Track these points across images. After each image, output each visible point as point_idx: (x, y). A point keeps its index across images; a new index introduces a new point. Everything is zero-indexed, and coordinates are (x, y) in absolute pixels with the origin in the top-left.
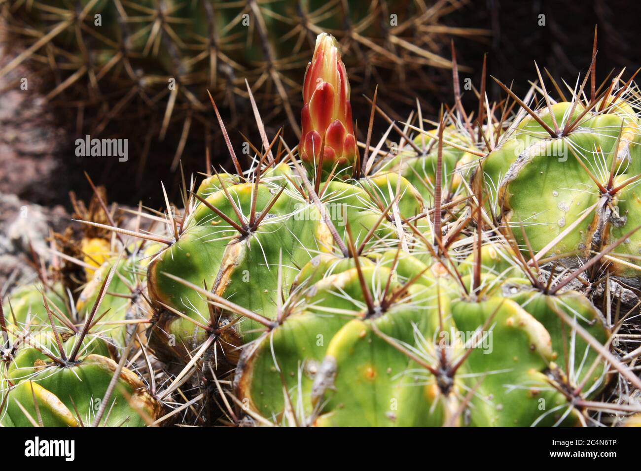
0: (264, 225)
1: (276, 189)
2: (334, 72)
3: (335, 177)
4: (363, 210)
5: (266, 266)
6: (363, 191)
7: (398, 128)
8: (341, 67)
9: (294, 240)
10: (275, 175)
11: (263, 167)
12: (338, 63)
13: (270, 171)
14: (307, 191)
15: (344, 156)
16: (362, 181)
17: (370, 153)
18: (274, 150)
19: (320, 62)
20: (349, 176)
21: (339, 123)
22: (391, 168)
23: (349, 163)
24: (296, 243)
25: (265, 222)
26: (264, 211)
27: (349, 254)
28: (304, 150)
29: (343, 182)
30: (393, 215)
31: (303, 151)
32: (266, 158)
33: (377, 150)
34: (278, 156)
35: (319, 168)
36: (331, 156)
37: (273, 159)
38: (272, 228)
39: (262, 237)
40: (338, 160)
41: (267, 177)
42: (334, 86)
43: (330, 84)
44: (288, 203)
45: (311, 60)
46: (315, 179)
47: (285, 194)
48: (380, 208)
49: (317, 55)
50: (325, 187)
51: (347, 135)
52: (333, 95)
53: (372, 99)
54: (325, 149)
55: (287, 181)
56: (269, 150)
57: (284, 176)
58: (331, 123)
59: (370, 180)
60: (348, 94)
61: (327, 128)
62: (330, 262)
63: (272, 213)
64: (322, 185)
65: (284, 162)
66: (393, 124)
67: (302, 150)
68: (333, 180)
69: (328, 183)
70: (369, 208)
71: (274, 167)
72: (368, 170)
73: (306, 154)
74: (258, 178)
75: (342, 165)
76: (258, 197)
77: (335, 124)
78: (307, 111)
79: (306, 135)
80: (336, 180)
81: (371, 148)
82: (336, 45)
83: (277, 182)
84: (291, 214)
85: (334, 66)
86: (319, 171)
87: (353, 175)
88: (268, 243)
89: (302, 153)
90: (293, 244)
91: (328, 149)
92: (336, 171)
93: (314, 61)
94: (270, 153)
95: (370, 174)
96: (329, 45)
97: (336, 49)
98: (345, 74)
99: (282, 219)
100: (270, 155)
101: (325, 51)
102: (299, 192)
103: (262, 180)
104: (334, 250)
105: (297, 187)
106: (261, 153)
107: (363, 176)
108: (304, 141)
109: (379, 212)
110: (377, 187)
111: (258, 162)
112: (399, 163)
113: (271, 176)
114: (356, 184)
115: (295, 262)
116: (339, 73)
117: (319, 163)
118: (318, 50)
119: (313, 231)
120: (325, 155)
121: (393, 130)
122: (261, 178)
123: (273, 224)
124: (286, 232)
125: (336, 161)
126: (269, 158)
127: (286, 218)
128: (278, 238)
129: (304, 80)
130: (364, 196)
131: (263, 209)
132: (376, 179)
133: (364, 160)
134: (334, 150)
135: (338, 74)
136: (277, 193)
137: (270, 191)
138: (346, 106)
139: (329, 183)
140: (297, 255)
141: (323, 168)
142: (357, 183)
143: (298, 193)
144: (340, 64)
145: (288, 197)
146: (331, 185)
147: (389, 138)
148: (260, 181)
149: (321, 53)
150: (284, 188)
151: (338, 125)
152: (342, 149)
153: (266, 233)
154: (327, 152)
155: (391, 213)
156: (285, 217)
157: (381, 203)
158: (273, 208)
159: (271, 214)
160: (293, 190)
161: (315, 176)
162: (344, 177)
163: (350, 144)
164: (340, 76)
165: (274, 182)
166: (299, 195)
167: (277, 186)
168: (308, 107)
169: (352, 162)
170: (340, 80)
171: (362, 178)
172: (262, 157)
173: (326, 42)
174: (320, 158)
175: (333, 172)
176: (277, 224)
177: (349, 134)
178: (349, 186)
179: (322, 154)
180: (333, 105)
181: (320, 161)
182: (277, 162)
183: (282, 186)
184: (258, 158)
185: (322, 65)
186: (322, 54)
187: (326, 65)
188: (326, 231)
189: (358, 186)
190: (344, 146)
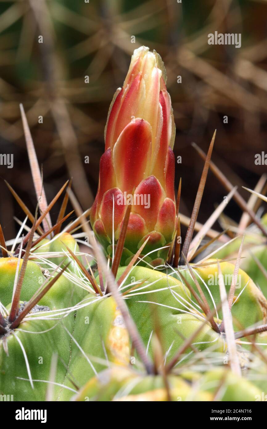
0: (30, 321)
1: (52, 271)
2: (154, 104)
3: (141, 259)
4: (179, 313)
5: (29, 382)
6: (181, 285)
7: (240, 199)
8: (165, 99)
9: (73, 347)
10: (52, 249)
11: (36, 237)
12: (161, 92)
13: (46, 244)
14: (98, 277)
15: (157, 230)
16: (182, 269)
17: (195, 233)
18: (54, 213)
19: (134, 89)
20: (163, 260)
21: (155, 181)
22: (225, 257)
23: (163, 240)
24: (74, 353)
25: (33, 316)
26: (32, 299)
27: (153, 371)
28: (100, 216)
29: (152, 269)
30: (222, 323)
31: (98, 217)
32: (41, 225)
33: (205, 229)
34: (59, 222)
35: (119, 246)
36: (139, 228)
37: (51, 226)
38: (42, 325)
39: (26, 339)
40: (148, 235)
41: (40, 252)
42: (152, 125)
43: (147, 122)
44: (68, 293)
45: (121, 86)
46: (111, 261)
47: (65, 278)
48: (205, 311)
49: (131, 77)
50: (125, 273)
51: (165, 199)
52: (150, 138)
53: (206, 151)
54: (130, 218)
55: (70, 259)
56: (46, 213)
57: (67, 253)
58: (142, 179)
59: (194, 270)
60: (171, 140)
61: (137, 187)
62: (124, 380)
63: (44, 304)
64: (121, 270)
65: (68, 232)
66: (233, 192)
67: (96, 217)
68: (138, 265)
69: (130, 267)
70: (188, 311)
71: (51, 238)
72: (190, 254)
73: (101, 221)
74: (28, 251)
75: (154, 243)
76: (26, 280)
77: (149, 182)
78: (109, 160)
79: (105, 194)
80: (142, 264)
81: (197, 226)
82: (159, 67)
83: (55, 260)
84: (73, 309)
85: (155, 97)
86: (118, 248)
87: (167, 260)
88: (36, 348)
89: (97, 220)
90: (71, 354)
91: (135, 218)
92: (144, 252)
93: (126, 86)
94: (48, 216)
95: (193, 261)
96: (150, 64)
97: (160, 72)
98: (169, 109)
99: (58, 314)
100: (47, 221)
101: (143, 73)
102: (86, 278)
103: (33, 255)
104: (131, 364)
105: (83, 270)
106: (34, 215)
107: (183, 263)
108: (100, 203)
109: (203, 317)
110: (203, 281)
111: (28, 229)
112: (237, 251)
113: (46, 251)
114: (172, 273)
115: (72, 379)
116: (161, 107)
117: (121, 237)
118: (133, 72)
119: (102, 336)
120: (130, 226)
121: (233, 201)
122: (32, 252)
123: (43, 321)
124: (63, 334)
125: (144, 237)
126: (45, 224)
127: (64, 313)
128: (50, 342)
129: (109, 113)
130: (182, 293)
131: (30, 297)
132: (202, 269)
133: (187, 240)
134: (143, 219)
135: (159, 108)
136: (53, 277)
137: (43, 272)
138: (167, 157)
139: (132, 268)
140: (75, 370)
141: (126, 246)
142: (175, 271)
143: (85, 280)
144: (164, 93)
145: (69, 283)
146: (135, 271)
147: (226, 212)
148: (30, 257)
149: (138, 75)
150: (64, 269)
151: (153, 184)
152: (156, 219)
153: (32, 332)
154: (133, 223)
155: (220, 321)
156: (62, 311)
157: (206, 304)
158: (46, 297)
159: (42, 307)
160: (78, 274)
161: (111, 256)
162: (154, 262)
163: (167, 213)
164: (162, 112)
165: (50, 259)
166: (85, 282)
167: (54, 266)
168: (111, 153)
169: (169, 240)
170: (162, 118)
171: (181, 266)
172: (35, 222)
173: (146, 61)
174: (123, 229)
175: (139, 252)
176: (50, 320)
177: (168, 199)
178: (161, 276)
179: (126, 222)
180: (148, 153)
181: (122, 233)
182: (57, 231)
183: (61, 267)
184: (29, 224)
185: (137, 93)
186: (139, 77)
187: (143, 93)
188: (121, 338)
189: (175, 276)
190: (158, 215)
